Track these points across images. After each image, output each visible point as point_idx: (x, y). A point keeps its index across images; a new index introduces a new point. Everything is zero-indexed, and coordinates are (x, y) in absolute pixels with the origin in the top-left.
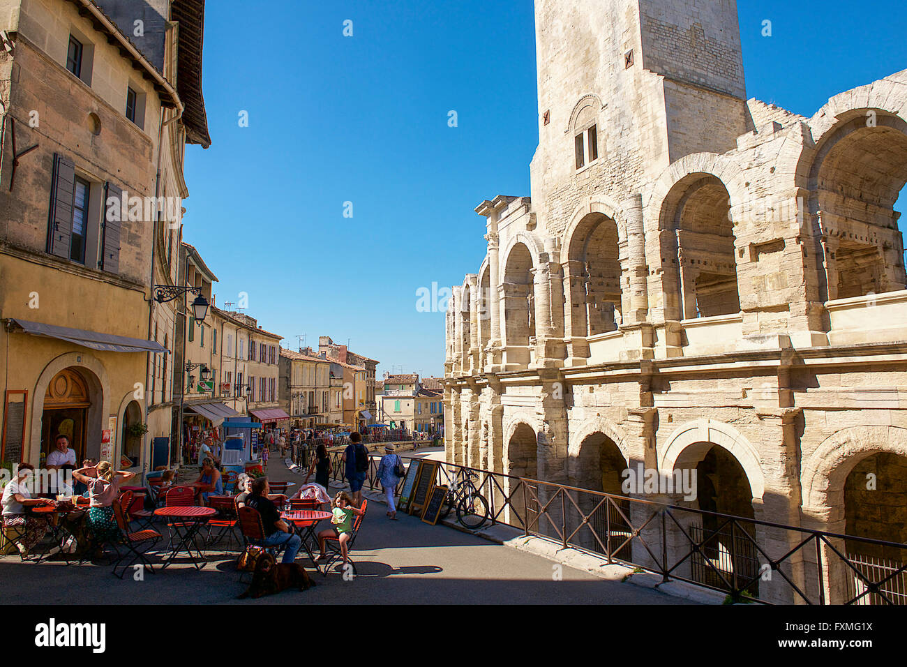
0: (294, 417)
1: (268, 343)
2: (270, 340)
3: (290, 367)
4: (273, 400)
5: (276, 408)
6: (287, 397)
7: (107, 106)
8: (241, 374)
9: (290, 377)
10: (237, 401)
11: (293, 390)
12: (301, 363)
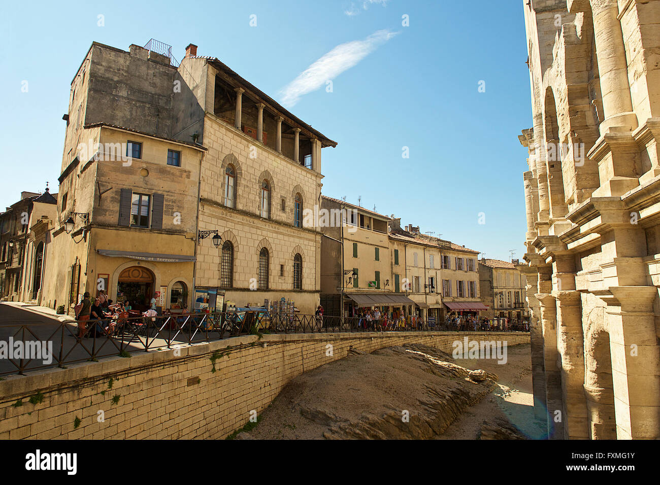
0: (498, 310)
1: (465, 257)
2: (467, 255)
3: (492, 273)
4: (472, 296)
5: (479, 302)
6: (491, 295)
7: (150, 163)
8: (432, 278)
9: (492, 280)
10: (427, 296)
11: (495, 290)
12: (504, 271)
